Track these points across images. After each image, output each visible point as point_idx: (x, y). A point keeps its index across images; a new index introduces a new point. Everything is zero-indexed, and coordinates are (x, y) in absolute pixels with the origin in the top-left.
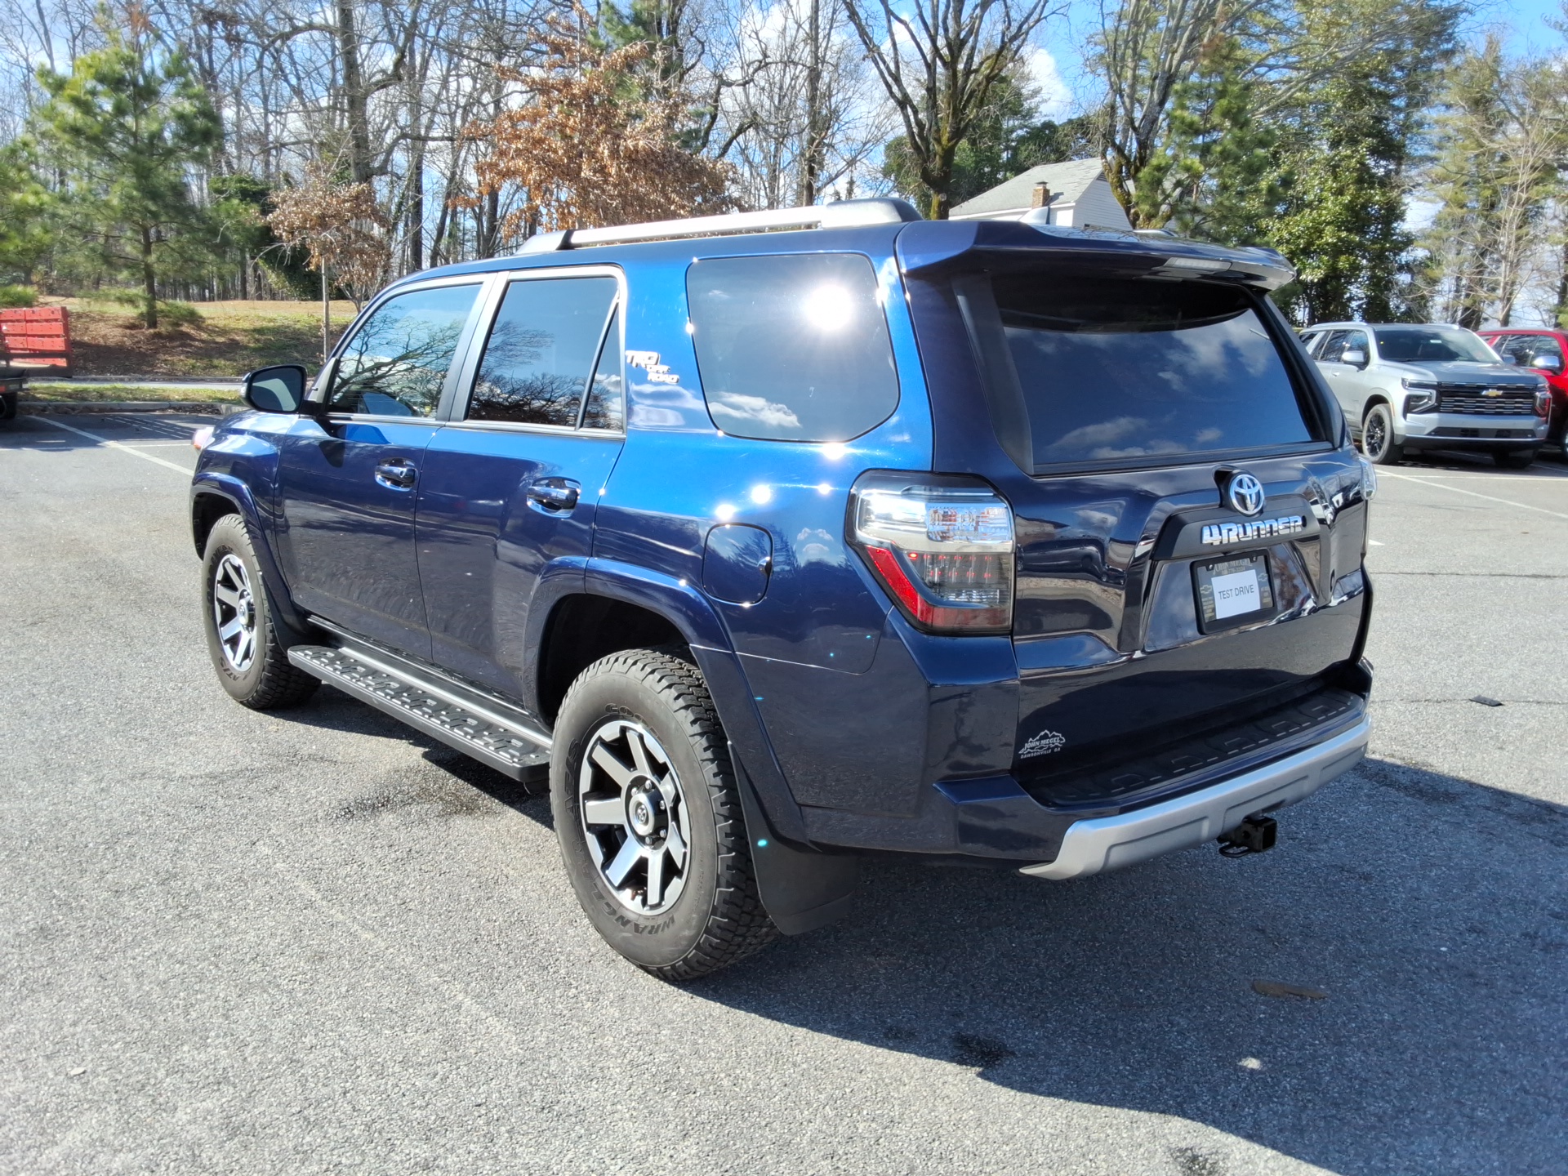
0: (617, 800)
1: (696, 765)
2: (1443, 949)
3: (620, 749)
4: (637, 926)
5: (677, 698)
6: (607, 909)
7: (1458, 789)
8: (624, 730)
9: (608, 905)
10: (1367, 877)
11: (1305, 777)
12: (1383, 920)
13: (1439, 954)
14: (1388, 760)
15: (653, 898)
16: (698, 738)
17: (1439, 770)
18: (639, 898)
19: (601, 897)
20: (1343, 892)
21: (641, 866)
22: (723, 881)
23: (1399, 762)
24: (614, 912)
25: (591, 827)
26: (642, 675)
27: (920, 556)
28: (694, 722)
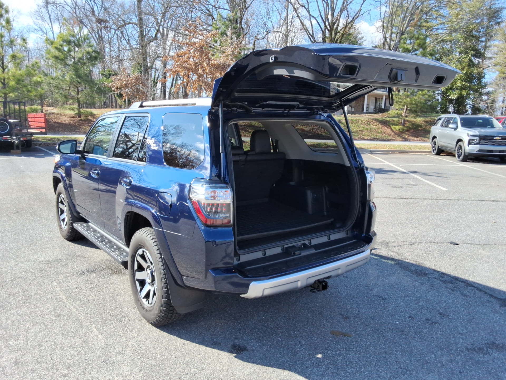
0: (144, 272)
1: (157, 262)
2: (397, 323)
3: (143, 256)
4: (146, 309)
5: (154, 243)
6: (140, 304)
7: (429, 272)
8: (143, 251)
9: (140, 303)
10: (384, 299)
11: (339, 269)
12: (383, 313)
13: (396, 324)
14: (411, 262)
15: (150, 302)
16: (158, 254)
17: (426, 265)
18: (147, 301)
19: (139, 301)
20: (375, 304)
21: (149, 292)
22: (164, 297)
23: (414, 263)
24: (141, 305)
25: (138, 280)
26: (146, 235)
27: (204, 204)
28: (157, 250)
